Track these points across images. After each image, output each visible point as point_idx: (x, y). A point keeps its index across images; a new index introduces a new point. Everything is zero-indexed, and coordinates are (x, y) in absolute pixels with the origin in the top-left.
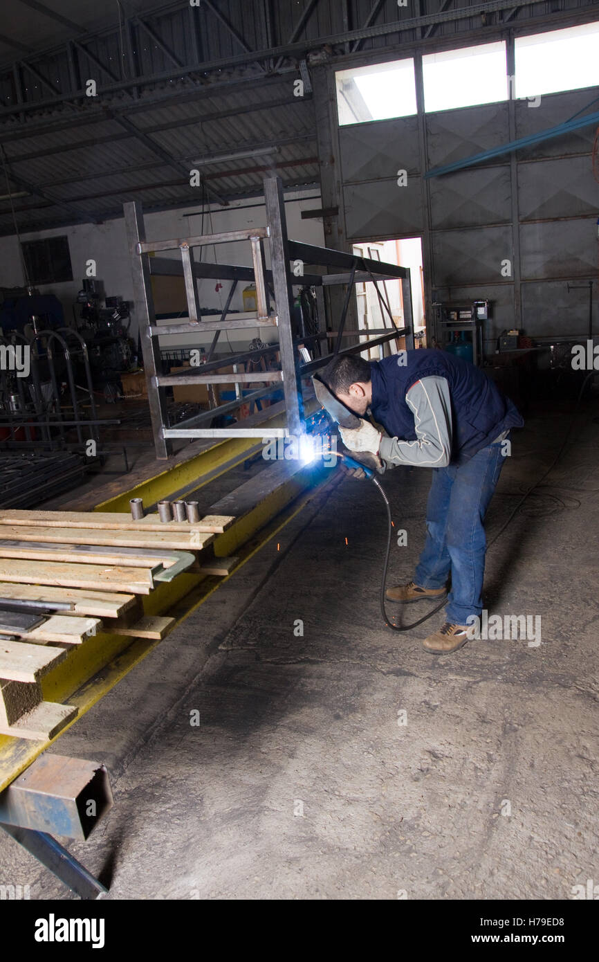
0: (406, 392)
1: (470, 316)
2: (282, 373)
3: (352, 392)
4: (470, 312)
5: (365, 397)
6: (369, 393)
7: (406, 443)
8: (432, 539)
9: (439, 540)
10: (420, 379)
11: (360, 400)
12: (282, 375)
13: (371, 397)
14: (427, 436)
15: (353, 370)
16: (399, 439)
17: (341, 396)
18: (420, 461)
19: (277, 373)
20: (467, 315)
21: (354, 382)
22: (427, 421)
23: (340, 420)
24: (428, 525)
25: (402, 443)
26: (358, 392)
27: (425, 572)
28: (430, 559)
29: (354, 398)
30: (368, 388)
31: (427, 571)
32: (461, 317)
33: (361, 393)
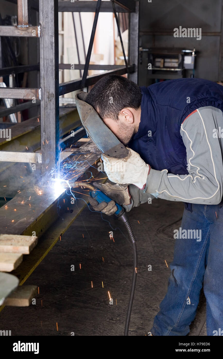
0: (181, 121)
1: (176, 65)
2: (40, 90)
3: (121, 117)
4: (176, 61)
5: (134, 124)
6: (138, 121)
7: (177, 176)
8: (177, 285)
9: (186, 286)
10: (198, 108)
11: (127, 127)
12: (40, 93)
13: (138, 126)
14: (201, 169)
15: (125, 93)
16: (169, 172)
17: (109, 121)
18: (191, 197)
19: (33, 91)
20: (173, 63)
21: (125, 106)
22: (202, 154)
23: (104, 148)
24: (173, 270)
25: (171, 176)
26: (128, 118)
27: (166, 322)
28: (173, 307)
29: (122, 124)
30: (138, 114)
31: (169, 321)
32: (167, 65)
33: (131, 120)
